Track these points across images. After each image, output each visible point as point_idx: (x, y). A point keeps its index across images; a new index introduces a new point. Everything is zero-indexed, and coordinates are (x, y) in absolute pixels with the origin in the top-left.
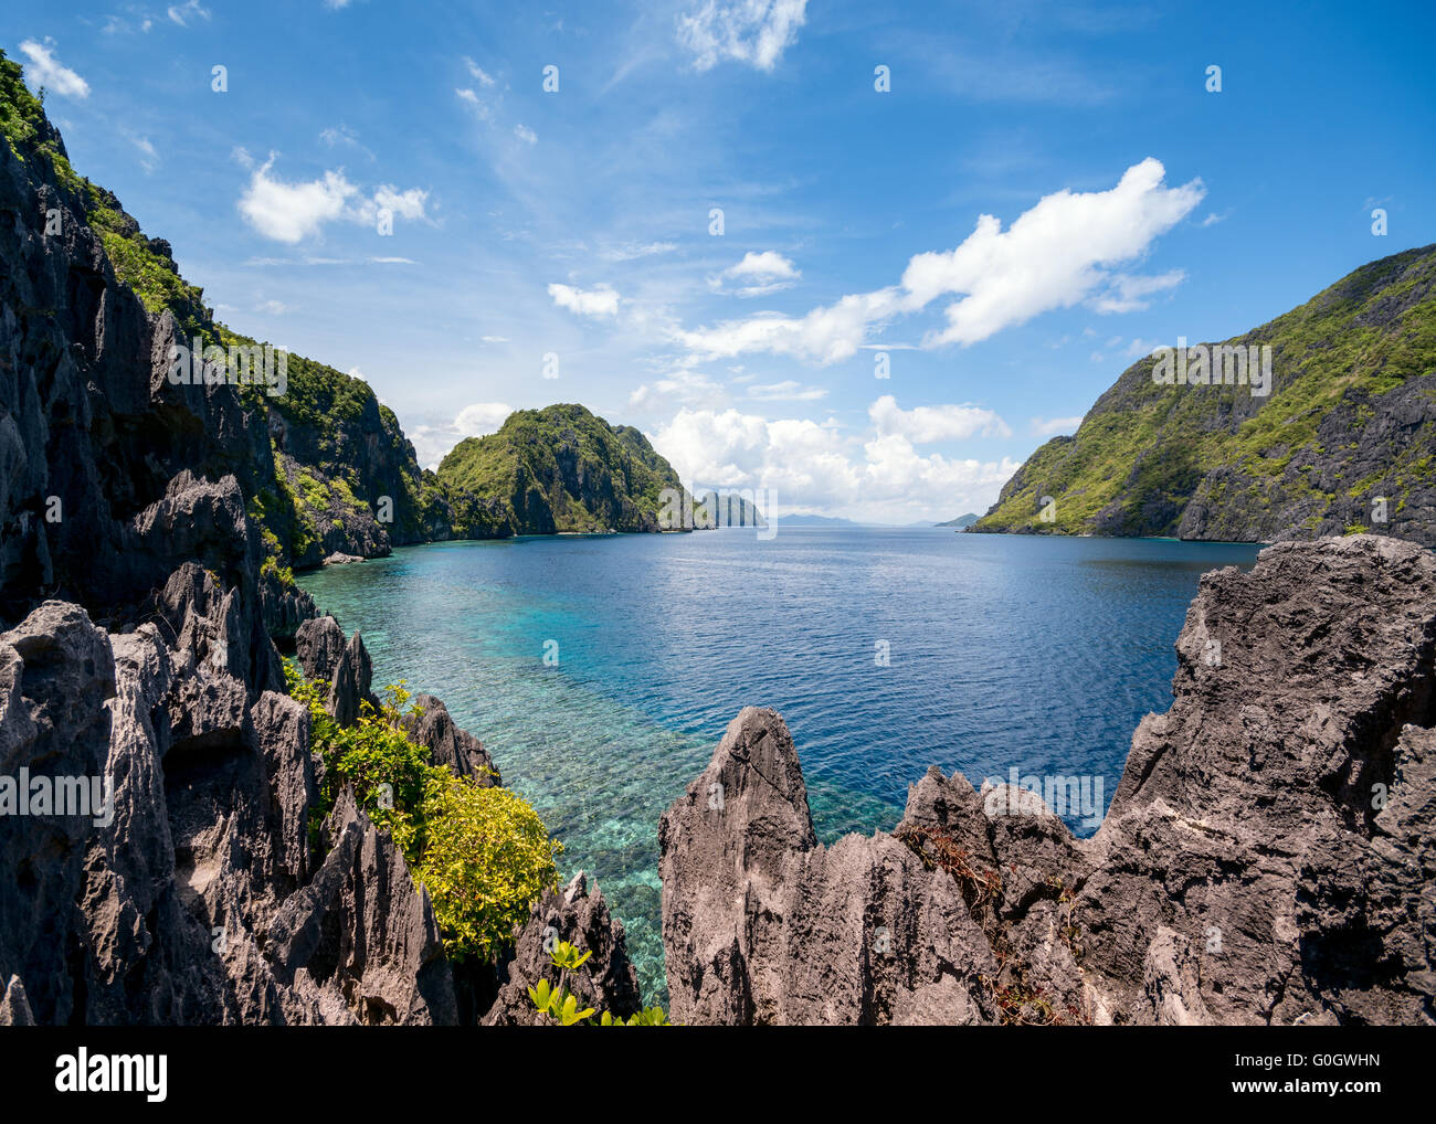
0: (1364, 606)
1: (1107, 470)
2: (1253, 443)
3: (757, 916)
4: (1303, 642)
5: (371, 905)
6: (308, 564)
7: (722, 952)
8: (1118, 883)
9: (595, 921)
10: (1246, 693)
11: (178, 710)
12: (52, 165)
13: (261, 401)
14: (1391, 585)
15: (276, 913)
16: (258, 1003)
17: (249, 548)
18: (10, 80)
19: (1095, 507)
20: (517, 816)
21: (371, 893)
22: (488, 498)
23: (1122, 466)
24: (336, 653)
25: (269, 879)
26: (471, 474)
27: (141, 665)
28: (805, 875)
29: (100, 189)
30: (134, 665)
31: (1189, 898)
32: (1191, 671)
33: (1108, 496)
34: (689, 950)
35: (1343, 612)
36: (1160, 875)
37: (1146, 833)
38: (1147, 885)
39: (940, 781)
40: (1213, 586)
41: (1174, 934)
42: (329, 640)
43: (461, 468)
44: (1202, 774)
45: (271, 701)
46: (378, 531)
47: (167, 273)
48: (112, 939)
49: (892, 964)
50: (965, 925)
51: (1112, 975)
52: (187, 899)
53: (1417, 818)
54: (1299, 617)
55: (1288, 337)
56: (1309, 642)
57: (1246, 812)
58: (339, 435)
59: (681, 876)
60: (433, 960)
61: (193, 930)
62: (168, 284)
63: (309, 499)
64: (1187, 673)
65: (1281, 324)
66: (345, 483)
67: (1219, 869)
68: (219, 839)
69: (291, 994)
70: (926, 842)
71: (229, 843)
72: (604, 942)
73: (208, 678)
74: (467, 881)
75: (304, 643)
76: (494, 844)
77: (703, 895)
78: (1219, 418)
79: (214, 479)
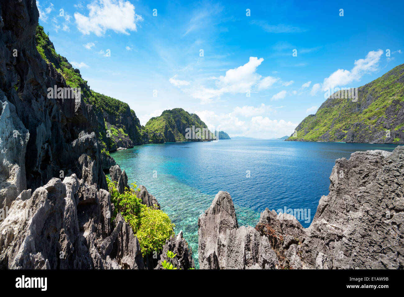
0: (378, 169)
1: (325, 124)
2: (367, 116)
3: (221, 246)
4: (362, 178)
5: (125, 241)
6: (113, 150)
7: (211, 254)
8: (313, 240)
9: (180, 246)
10: (347, 191)
11: (80, 194)
12: (51, 52)
13: (101, 109)
14: (385, 164)
15: (102, 242)
16: (98, 264)
17: (98, 150)
18: (41, 30)
19: (321, 134)
20: (163, 217)
21: (125, 238)
22: (158, 133)
23: (329, 122)
24: (119, 175)
25: (101, 234)
26: (154, 127)
27: (72, 184)
28: (231, 236)
29: (63, 57)
30: (71, 184)
31: (330, 245)
32: (333, 185)
33: (325, 131)
34: (203, 254)
35: (372, 171)
36: (323, 238)
37: (320, 228)
38: (320, 241)
39: (269, 212)
40: (339, 163)
41: (323, 254)
42: (117, 171)
43: (151, 125)
44: (336, 212)
45: (102, 191)
46: (130, 142)
47: (79, 77)
48: (66, 249)
49: (252, 260)
50: (270, 250)
51: (311, 264)
52: (82, 239)
53: (352, 234)
54: (361, 172)
55: (376, 86)
56: (364, 178)
57: (345, 223)
58: (121, 117)
59: (203, 234)
60: (139, 254)
61: (83, 247)
62: (79, 80)
63: (113, 133)
64: (332, 185)
65: (374, 83)
66: (122, 129)
67: (337, 238)
68: (90, 225)
69: (105, 262)
70: (264, 228)
71: (92, 226)
72: (182, 251)
73: (87, 186)
74: (151, 233)
75: (111, 172)
76: (158, 224)
77: (209, 239)
78: (357, 109)
79: (89, 133)
